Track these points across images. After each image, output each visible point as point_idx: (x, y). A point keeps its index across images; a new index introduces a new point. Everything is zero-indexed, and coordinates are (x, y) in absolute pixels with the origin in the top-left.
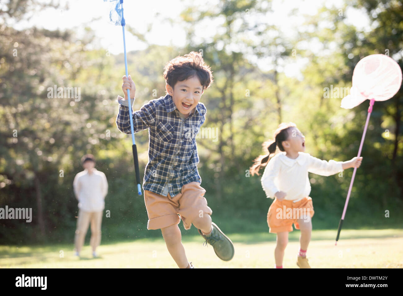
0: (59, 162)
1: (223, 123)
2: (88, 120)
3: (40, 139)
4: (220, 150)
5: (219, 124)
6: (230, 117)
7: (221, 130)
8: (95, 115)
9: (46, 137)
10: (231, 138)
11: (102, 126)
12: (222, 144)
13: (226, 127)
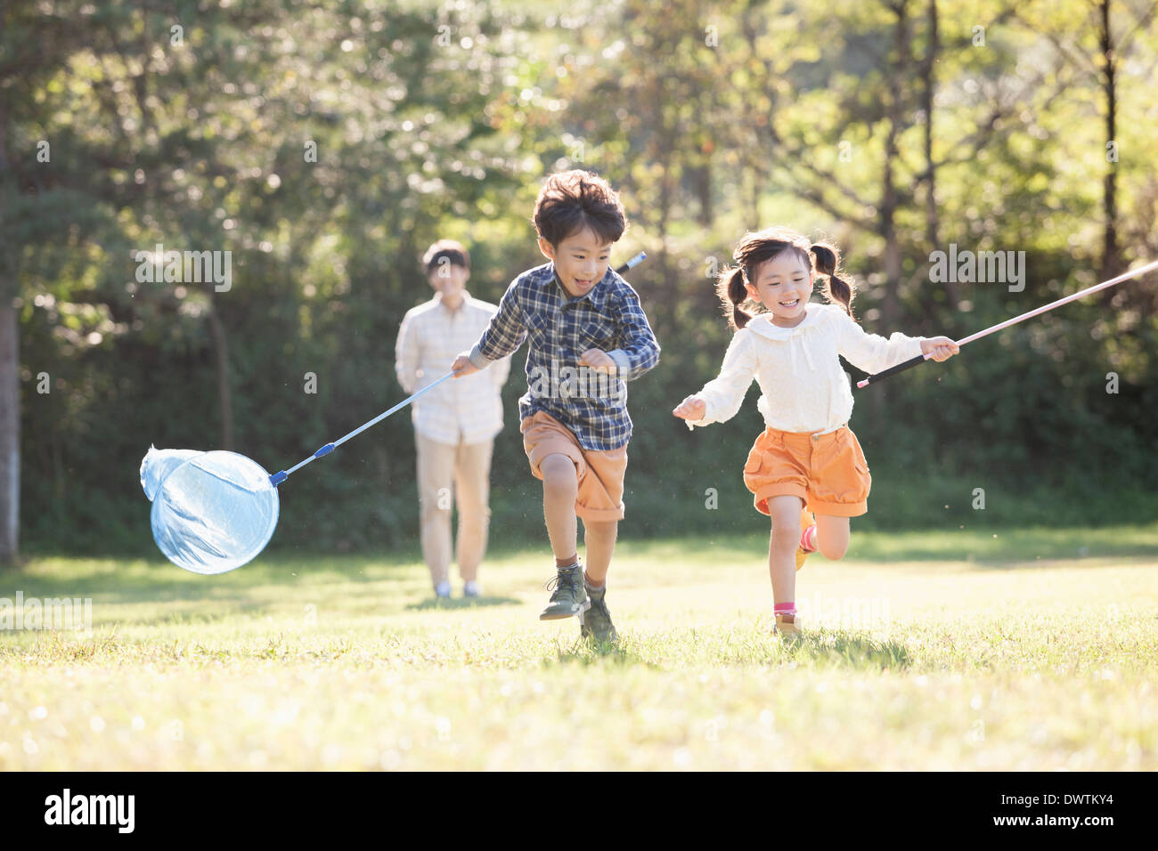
0: (298, 259)
1: (901, 125)
2: (400, 108)
3: (229, 172)
4: (884, 226)
5: (883, 128)
6: (926, 102)
7: (892, 150)
8: (429, 88)
9: (249, 166)
10: (927, 177)
11: (459, 130)
12: (894, 199)
13: (911, 139)
